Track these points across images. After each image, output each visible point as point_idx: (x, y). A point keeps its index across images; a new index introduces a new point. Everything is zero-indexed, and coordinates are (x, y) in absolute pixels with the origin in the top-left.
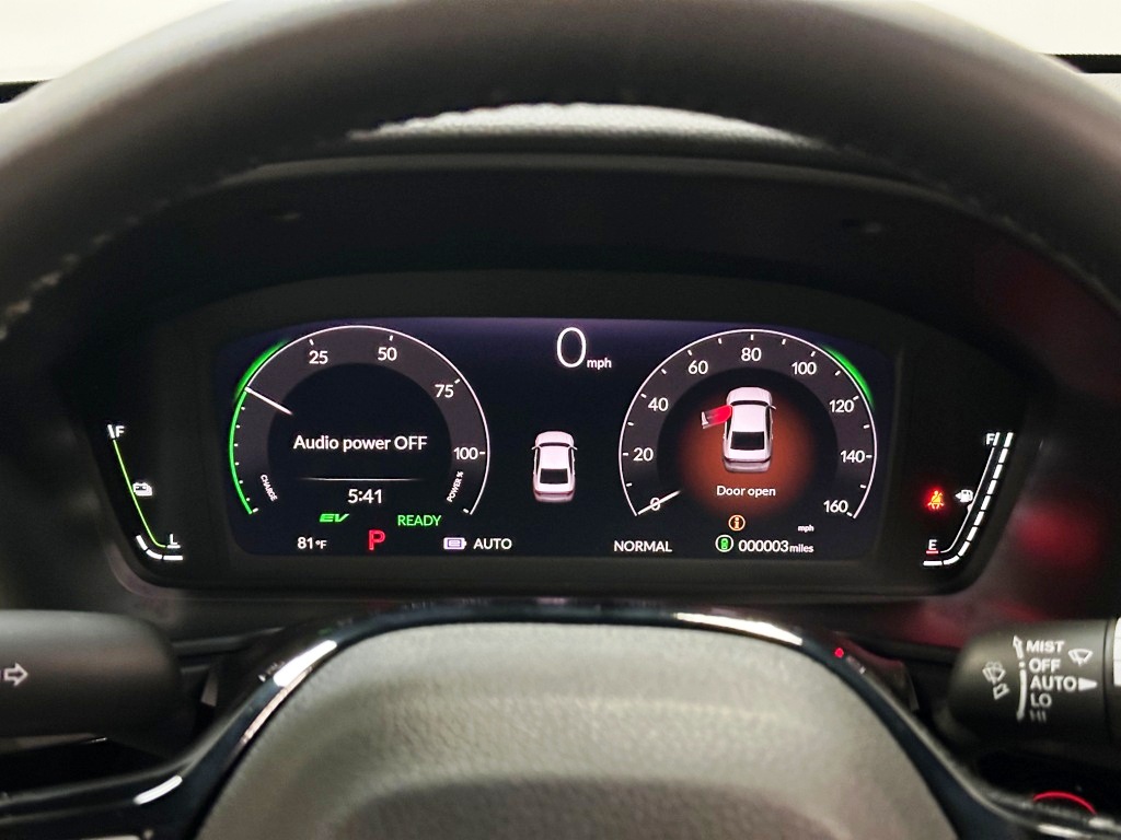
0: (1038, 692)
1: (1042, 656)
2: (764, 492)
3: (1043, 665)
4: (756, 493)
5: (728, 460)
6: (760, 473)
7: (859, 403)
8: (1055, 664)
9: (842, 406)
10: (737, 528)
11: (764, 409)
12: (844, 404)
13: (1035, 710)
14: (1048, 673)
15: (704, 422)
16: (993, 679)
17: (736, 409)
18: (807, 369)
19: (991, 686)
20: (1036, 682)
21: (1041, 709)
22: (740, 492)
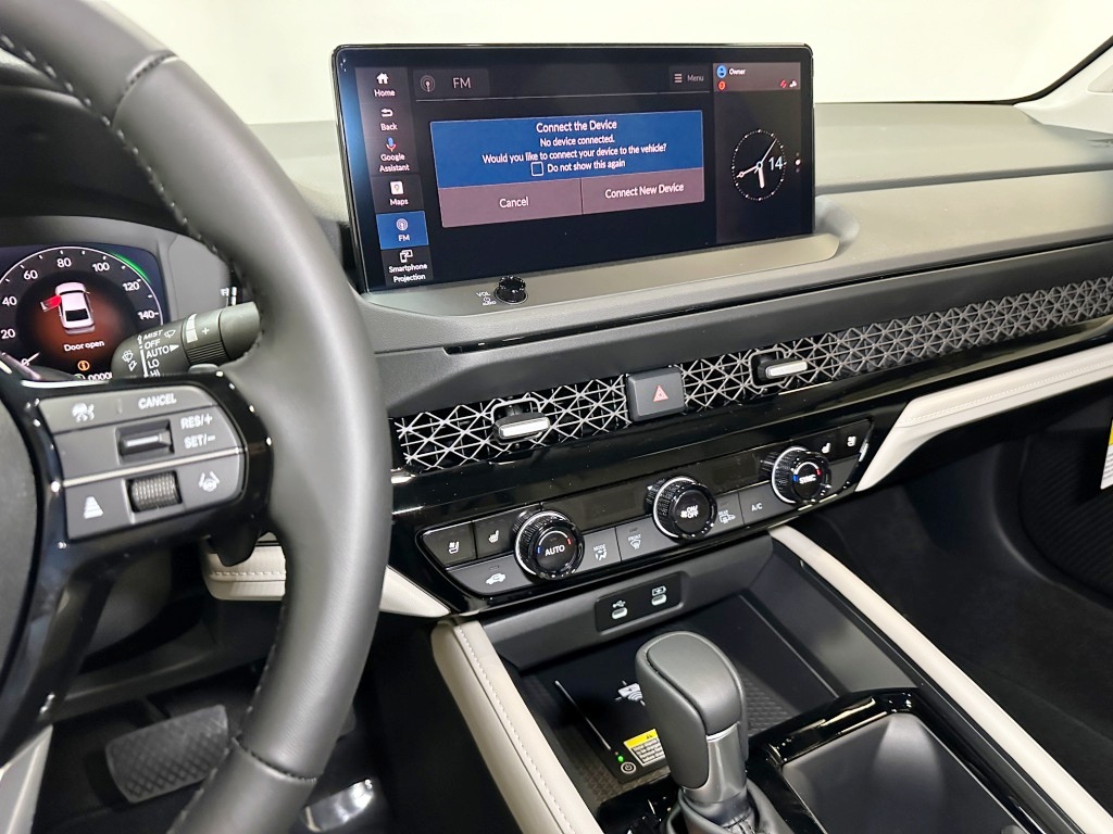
0: (151, 359)
1: (150, 340)
2: (97, 344)
3: (151, 344)
4: (91, 346)
5: (68, 329)
6: (90, 333)
7: (142, 283)
8: (157, 342)
9: (131, 287)
10: (84, 369)
11: (81, 295)
12: (133, 285)
13: (153, 370)
14: (154, 347)
15: (44, 308)
16: (128, 360)
17: (63, 297)
18: (103, 267)
19: (127, 364)
20: (149, 355)
21: (155, 368)
22: (81, 346)
